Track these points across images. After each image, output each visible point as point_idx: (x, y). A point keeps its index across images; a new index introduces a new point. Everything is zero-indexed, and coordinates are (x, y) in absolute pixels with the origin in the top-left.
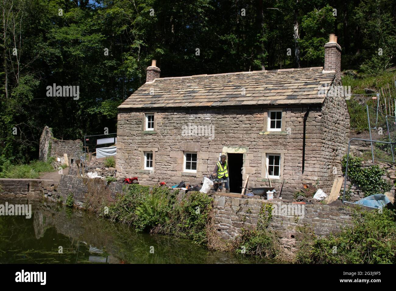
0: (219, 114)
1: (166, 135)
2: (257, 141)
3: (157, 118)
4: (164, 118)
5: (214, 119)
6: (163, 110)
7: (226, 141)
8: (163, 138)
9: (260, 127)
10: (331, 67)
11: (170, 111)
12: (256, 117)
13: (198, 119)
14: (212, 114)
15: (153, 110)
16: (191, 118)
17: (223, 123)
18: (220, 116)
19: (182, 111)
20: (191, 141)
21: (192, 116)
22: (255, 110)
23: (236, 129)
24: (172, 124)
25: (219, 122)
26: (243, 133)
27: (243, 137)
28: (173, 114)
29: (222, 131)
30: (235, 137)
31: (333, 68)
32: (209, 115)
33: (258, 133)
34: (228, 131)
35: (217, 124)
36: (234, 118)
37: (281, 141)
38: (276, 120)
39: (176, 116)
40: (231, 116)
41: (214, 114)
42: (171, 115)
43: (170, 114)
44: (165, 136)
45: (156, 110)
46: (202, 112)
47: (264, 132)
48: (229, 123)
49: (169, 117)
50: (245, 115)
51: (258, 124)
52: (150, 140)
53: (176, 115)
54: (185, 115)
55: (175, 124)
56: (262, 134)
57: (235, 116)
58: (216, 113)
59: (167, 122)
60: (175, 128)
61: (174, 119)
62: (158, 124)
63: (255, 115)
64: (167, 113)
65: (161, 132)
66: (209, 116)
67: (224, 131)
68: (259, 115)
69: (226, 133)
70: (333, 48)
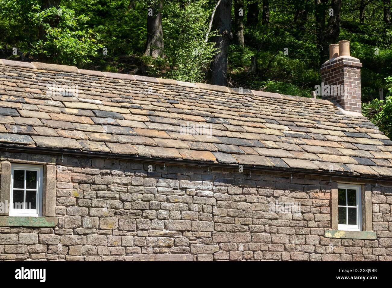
0: (233, 183)
1: (87, 231)
2: (322, 251)
3: (57, 180)
4: (80, 183)
5: (224, 196)
6: (75, 157)
7: (254, 251)
8: (79, 242)
9: (325, 219)
10: (355, 105)
11: (101, 163)
12: (316, 198)
13: (180, 192)
14: (217, 184)
15: (42, 154)
16: (160, 189)
17: (244, 208)
18: (236, 190)
19: (135, 166)
20: (165, 250)
21: (164, 184)
22: (314, 183)
23: (275, 222)
24: (109, 201)
25: (235, 205)
26: (289, 232)
27: (290, 242)
28: (110, 174)
29: (244, 227)
30: (275, 241)
31: (358, 109)
32: (209, 184)
33: (322, 233)
34: (258, 227)
35: (230, 207)
36: (267, 196)
37: (367, 253)
38: (347, 206)
39: (118, 180)
40: (262, 191)
41: (222, 184)
42: (102, 174)
43: (98, 171)
44: (86, 234)
45: (52, 155)
46: (191, 174)
47: (333, 233)
48: (258, 209)
49: (98, 179)
50: (292, 192)
51: (320, 213)
52: (33, 247)
53: (119, 175)
54: (144, 177)
55: (117, 203)
56: (330, 236)
57: (269, 191)
58: (225, 181)
59: (90, 193)
60: (116, 214)
61: (112, 188)
62: (61, 200)
63: (313, 194)
64: (88, 170)
65: (72, 221)
66: (211, 187)
67: (246, 227)
68: (321, 195)
69: (251, 232)
70: (356, 70)
